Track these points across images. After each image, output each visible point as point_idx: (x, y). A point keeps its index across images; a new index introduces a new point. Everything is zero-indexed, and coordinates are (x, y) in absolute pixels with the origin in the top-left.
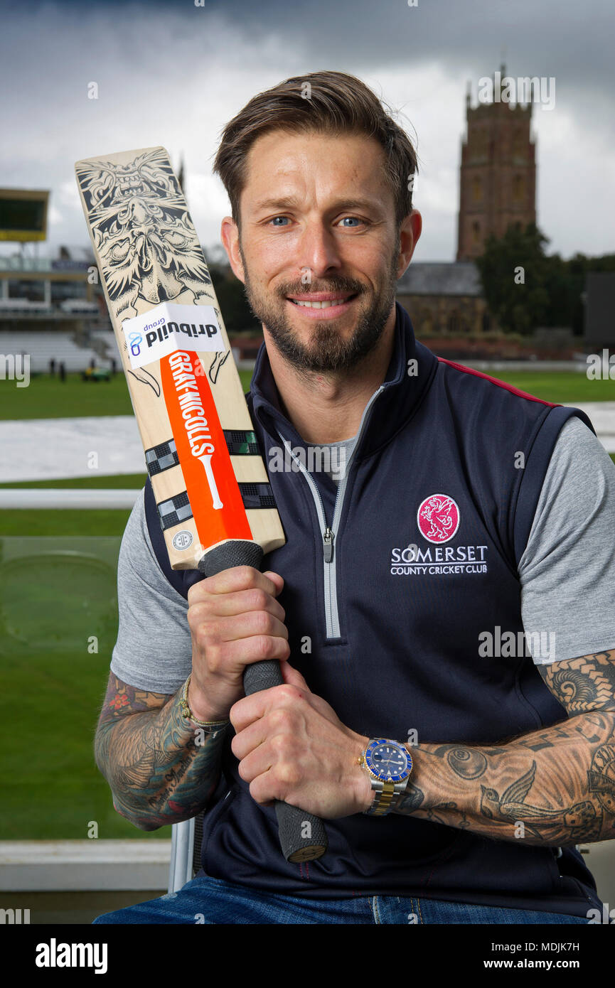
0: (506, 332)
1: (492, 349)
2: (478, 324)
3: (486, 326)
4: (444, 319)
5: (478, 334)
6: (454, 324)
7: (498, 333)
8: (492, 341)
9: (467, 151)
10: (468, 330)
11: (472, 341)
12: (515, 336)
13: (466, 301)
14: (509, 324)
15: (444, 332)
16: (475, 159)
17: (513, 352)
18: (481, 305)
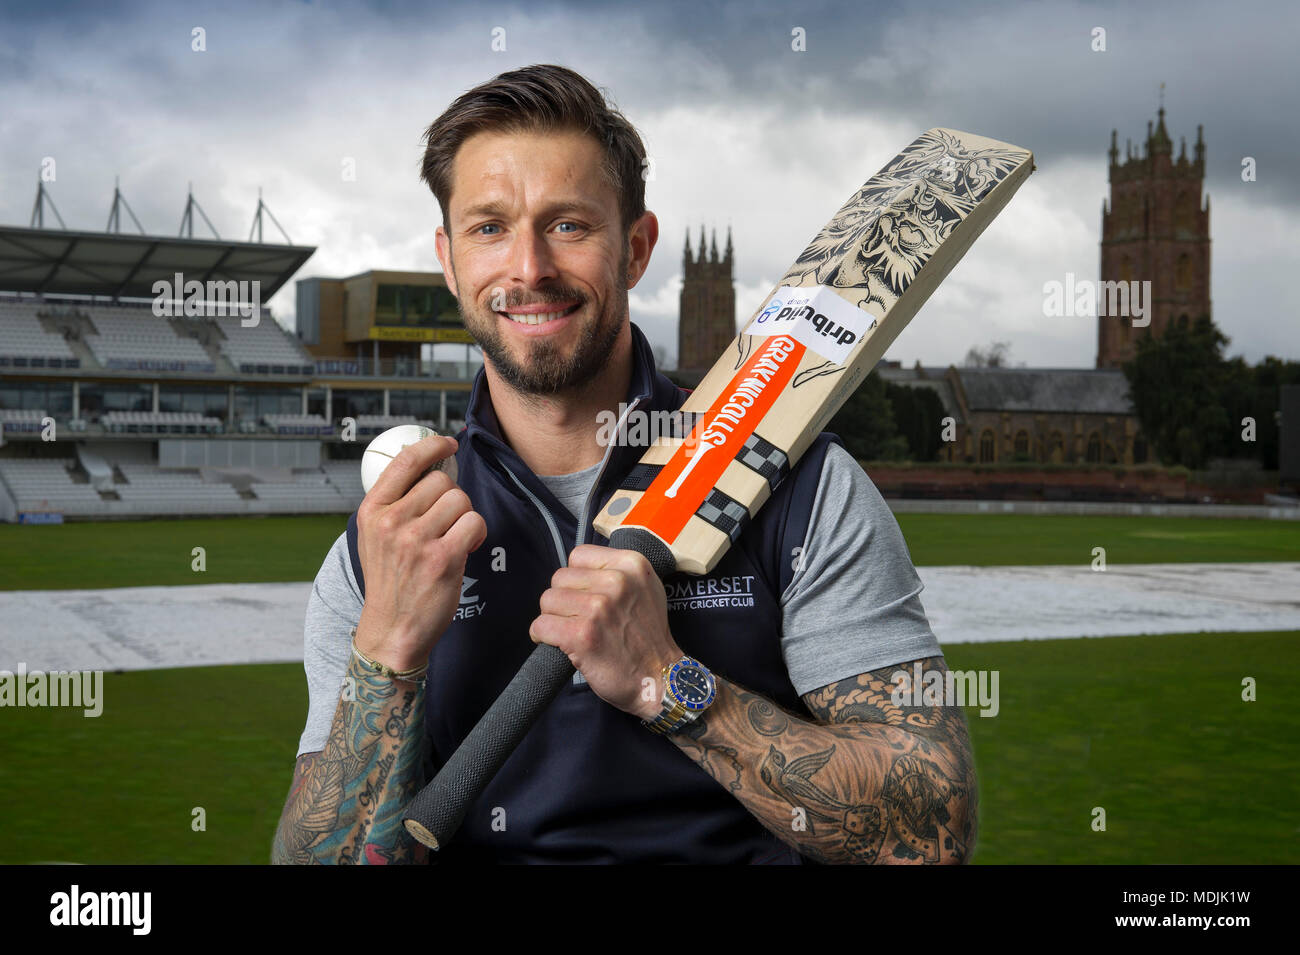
0: (1166, 464)
1: (1147, 486)
2: (1129, 452)
3: (1140, 456)
4: (1080, 446)
5: (1129, 466)
6: (1093, 452)
7: (1156, 466)
8: (1147, 475)
9: (1109, 223)
10: (1114, 461)
11: (1120, 475)
12: (1181, 469)
13: (1111, 420)
14: (1173, 454)
15: (1081, 461)
16: (1123, 234)
17: (1178, 492)
18: (1132, 427)
